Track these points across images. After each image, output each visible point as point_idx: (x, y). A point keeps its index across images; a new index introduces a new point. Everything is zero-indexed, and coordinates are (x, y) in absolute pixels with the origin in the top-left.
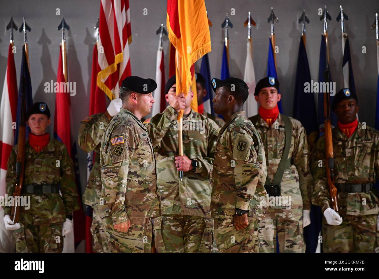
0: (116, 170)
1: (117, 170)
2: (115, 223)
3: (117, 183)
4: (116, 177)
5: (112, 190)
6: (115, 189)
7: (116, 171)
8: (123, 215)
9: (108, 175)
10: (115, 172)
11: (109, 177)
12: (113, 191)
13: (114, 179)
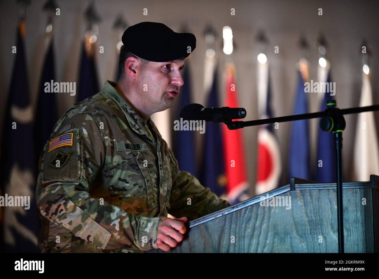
0: (55, 194)
1: (57, 192)
2: (153, 241)
3: (78, 208)
4: (65, 204)
5: (85, 225)
6: (86, 219)
7: (58, 195)
8: (145, 222)
9: (52, 214)
10: (57, 198)
11: (59, 214)
12: (87, 227)
13: (66, 209)
